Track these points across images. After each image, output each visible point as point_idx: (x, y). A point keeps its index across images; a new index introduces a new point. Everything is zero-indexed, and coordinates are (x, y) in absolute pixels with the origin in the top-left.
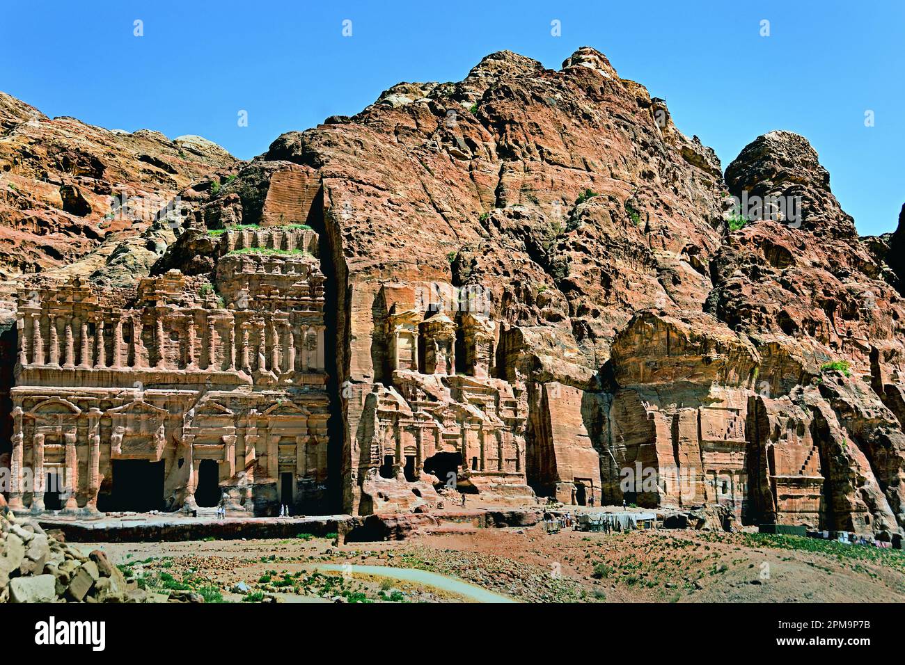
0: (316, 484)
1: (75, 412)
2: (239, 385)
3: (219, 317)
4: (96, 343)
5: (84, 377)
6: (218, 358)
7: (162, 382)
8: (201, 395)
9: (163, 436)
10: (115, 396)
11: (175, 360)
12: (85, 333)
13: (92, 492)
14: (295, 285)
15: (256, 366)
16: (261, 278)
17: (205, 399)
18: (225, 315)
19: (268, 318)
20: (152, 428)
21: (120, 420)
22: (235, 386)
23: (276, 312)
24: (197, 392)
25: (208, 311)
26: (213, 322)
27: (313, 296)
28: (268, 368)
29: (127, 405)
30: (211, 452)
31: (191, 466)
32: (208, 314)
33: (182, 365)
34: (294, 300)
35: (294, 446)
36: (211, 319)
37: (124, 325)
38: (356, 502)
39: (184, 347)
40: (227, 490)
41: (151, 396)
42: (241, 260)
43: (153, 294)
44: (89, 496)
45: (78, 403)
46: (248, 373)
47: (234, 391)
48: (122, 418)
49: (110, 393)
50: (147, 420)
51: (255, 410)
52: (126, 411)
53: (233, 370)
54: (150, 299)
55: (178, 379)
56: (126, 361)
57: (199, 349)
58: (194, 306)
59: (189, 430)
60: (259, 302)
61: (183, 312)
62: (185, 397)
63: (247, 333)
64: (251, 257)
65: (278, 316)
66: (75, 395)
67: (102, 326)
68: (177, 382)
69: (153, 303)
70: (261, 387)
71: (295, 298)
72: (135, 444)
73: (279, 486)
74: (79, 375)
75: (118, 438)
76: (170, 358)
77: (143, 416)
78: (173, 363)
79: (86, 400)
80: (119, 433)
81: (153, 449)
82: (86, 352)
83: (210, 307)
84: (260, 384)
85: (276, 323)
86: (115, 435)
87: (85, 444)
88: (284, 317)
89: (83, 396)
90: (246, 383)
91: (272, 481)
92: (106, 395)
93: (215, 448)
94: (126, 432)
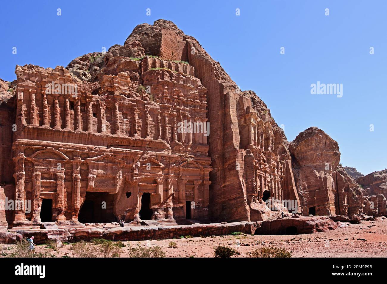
0: (203, 207)
1: (64, 159)
2: (164, 149)
3: (152, 107)
4: (76, 115)
5: (69, 137)
6: (151, 132)
7: (120, 144)
8: (143, 154)
9: (121, 177)
10: (91, 150)
11: (126, 131)
12: (69, 107)
13: (75, 210)
14: (192, 92)
15: (172, 139)
16: (174, 85)
17: (145, 156)
18: (155, 105)
19: (178, 110)
20: (115, 172)
21: (94, 166)
22: (163, 150)
23: (182, 107)
24: (142, 151)
25: (146, 102)
26: (148, 109)
27: (201, 101)
28: (179, 141)
29: (100, 157)
30: (149, 188)
31: (138, 196)
32: (145, 104)
33: (131, 134)
34: (191, 101)
35: (193, 186)
36: (147, 107)
37: (93, 105)
38: (249, 214)
39: (132, 123)
40: (157, 210)
41: (115, 152)
42: (163, 72)
43: (112, 87)
44: (73, 213)
45: (66, 153)
46: (168, 143)
47: (162, 152)
48: (95, 165)
49: (88, 147)
50: (111, 167)
51: (175, 165)
52: (98, 160)
53: (160, 140)
54: (109, 90)
55: (130, 143)
56: (96, 129)
57: (140, 126)
58: (137, 98)
59: (137, 174)
60: (173, 101)
61: (131, 101)
62: (136, 154)
63: (167, 119)
64: (167, 72)
65: (183, 110)
66: (64, 148)
67: (79, 104)
68: (129, 144)
69: (112, 93)
70: (176, 152)
71: (192, 100)
72: (102, 182)
73: (185, 208)
74: (66, 134)
75: (94, 177)
76: (123, 130)
77: (110, 164)
78: (125, 133)
79: (72, 152)
80: (93, 174)
81: (115, 185)
82: (69, 120)
83: (146, 100)
84: (175, 150)
85: (183, 114)
86: (91, 175)
87: (69, 181)
88: (187, 111)
89: (70, 148)
90: (168, 148)
91: (181, 205)
92: (85, 149)
93: (152, 186)
94: (98, 174)
